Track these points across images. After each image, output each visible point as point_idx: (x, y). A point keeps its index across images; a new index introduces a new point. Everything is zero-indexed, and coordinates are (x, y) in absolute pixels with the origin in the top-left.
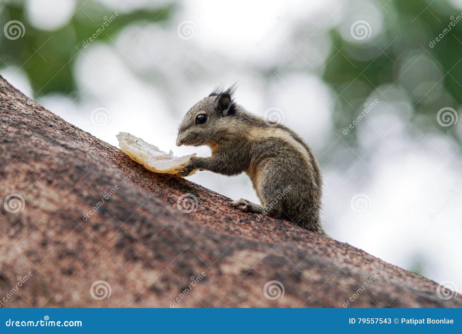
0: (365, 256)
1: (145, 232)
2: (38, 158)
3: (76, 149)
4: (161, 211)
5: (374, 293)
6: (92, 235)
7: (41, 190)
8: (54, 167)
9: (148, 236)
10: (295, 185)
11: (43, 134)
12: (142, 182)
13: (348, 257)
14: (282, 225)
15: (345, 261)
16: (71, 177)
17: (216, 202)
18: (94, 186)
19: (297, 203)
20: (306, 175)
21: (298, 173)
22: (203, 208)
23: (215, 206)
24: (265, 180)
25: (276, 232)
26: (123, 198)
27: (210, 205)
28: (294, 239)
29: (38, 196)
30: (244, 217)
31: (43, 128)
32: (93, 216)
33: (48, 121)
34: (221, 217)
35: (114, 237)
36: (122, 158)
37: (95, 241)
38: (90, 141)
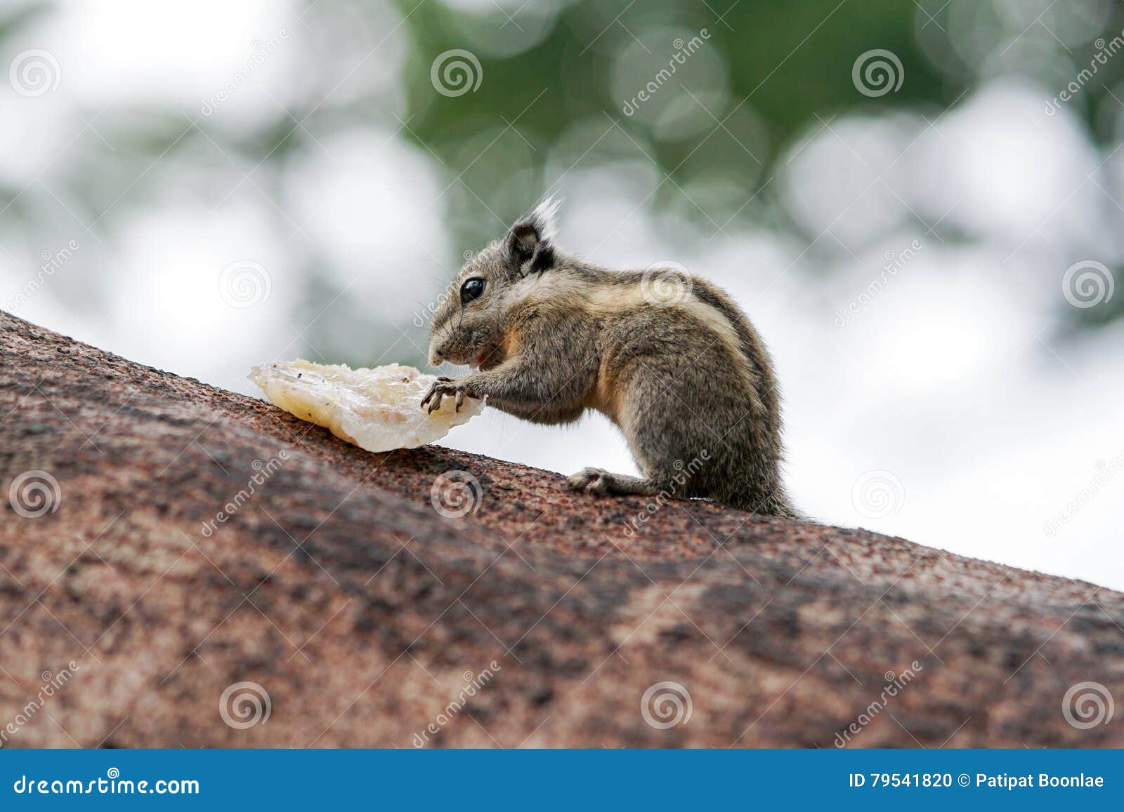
0: (914, 551)
1: (413, 584)
2: (118, 458)
3: (194, 421)
4: (435, 531)
5: (973, 630)
6: (296, 612)
7: (147, 530)
8: (161, 472)
9: (424, 593)
10: (710, 414)
11: (101, 399)
12: (356, 471)
13: (877, 559)
14: (702, 515)
15: (877, 570)
16: (208, 487)
17: (535, 487)
18: (267, 500)
19: (720, 456)
20: (734, 386)
21: (713, 384)
22: (510, 507)
23: (535, 496)
24: (637, 414)
25: (694, 531)
26: (342, 514)
27: (522, 497)
28: (741, 540)
29: (144, 547)
30: (609, 511)
31: (96, 386)
32: (285, 568)
33: (97, 368)
34: (557, 521)
35: (346, 610)
36: (290, 424)
37: (305, 626)
38: (206, 398)
